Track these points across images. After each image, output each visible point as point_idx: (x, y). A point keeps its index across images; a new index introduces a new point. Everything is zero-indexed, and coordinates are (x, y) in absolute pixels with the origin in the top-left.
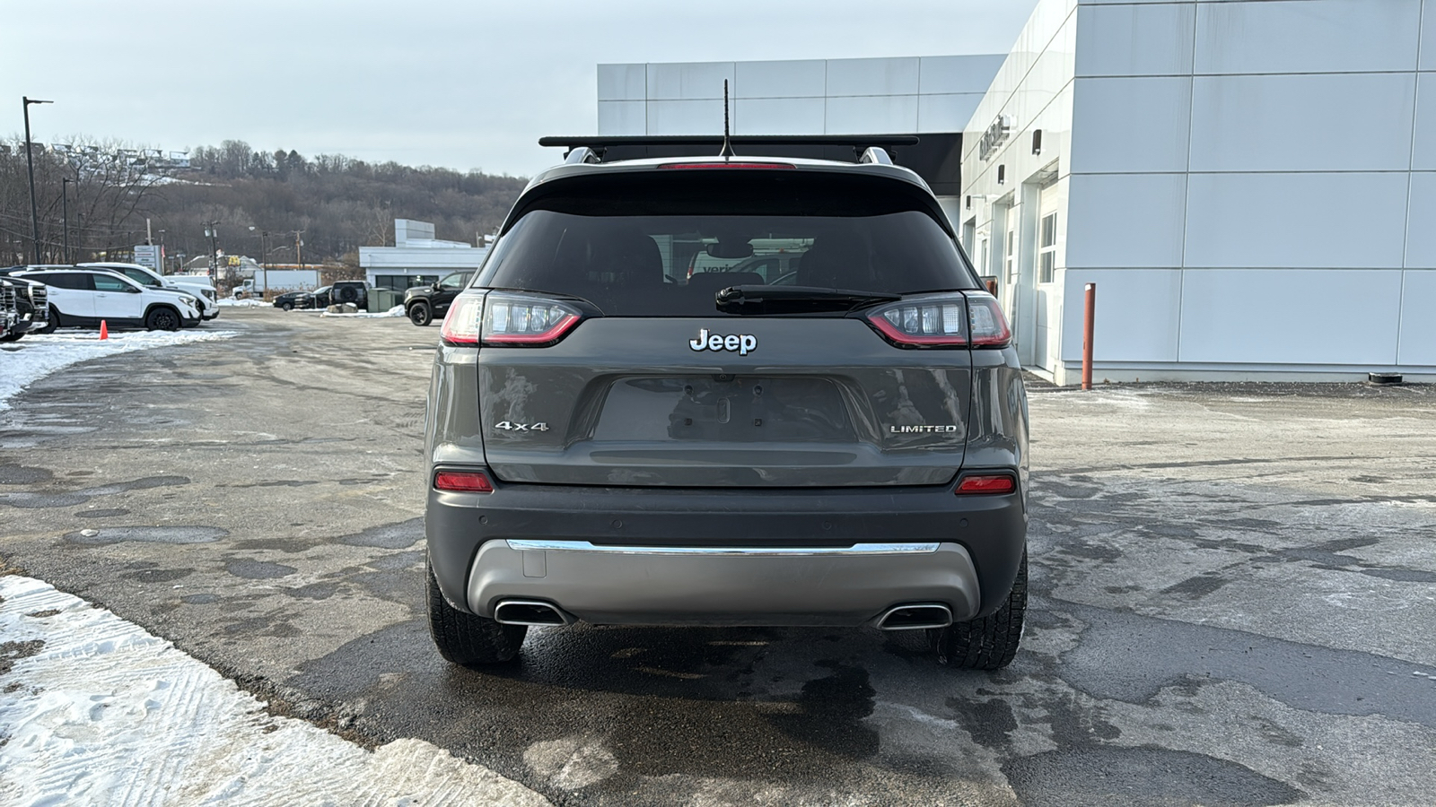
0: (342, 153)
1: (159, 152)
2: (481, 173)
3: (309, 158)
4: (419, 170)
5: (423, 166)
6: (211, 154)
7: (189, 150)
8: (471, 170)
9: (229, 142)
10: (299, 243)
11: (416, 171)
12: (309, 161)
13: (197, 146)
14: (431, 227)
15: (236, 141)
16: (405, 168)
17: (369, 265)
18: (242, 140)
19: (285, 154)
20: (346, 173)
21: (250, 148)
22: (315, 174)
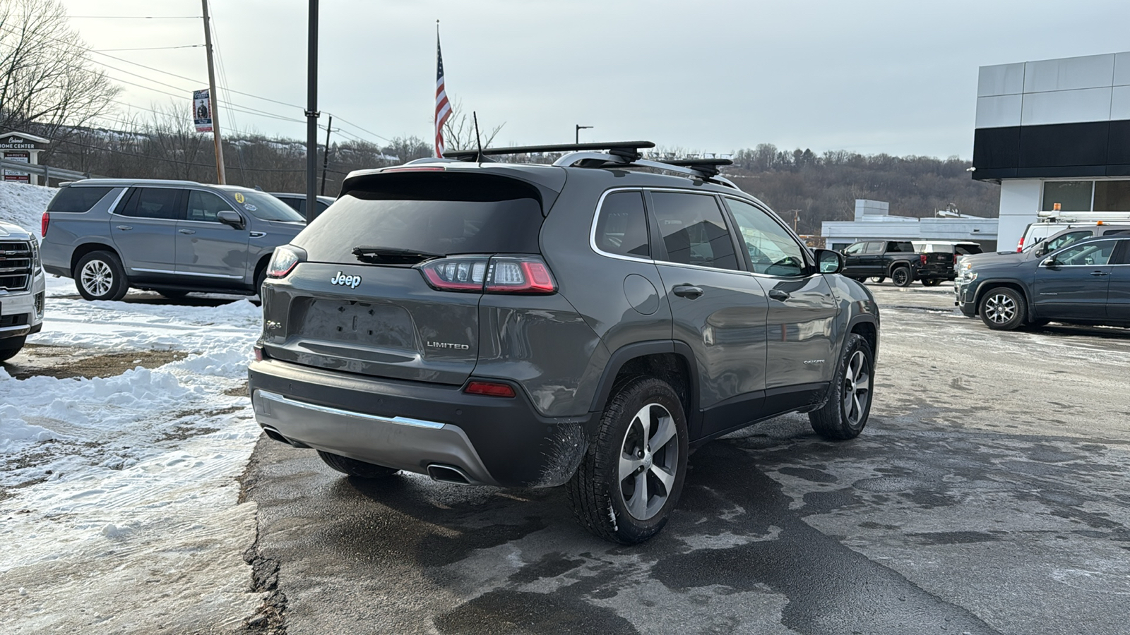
0: (844, 149)
1: (714, 155)
2: (958, 160)
3: (819, 154)
4: (905, 159)
5: (909, 156)
6: (748, 155)
7: (734, 152)
8: (950, 157)
9: (762, 145)
10: (796, 219)
11: (902, 160)
12: (818, 157)
13: (739, 150)
14: (886, 205)
15: (767, 144)
16: (894, 158)
17: (828, 236)
18: (771, 143)
19: (801, 152)
20: (846, 164)
21: (776, 149)
22: (822, 166)
